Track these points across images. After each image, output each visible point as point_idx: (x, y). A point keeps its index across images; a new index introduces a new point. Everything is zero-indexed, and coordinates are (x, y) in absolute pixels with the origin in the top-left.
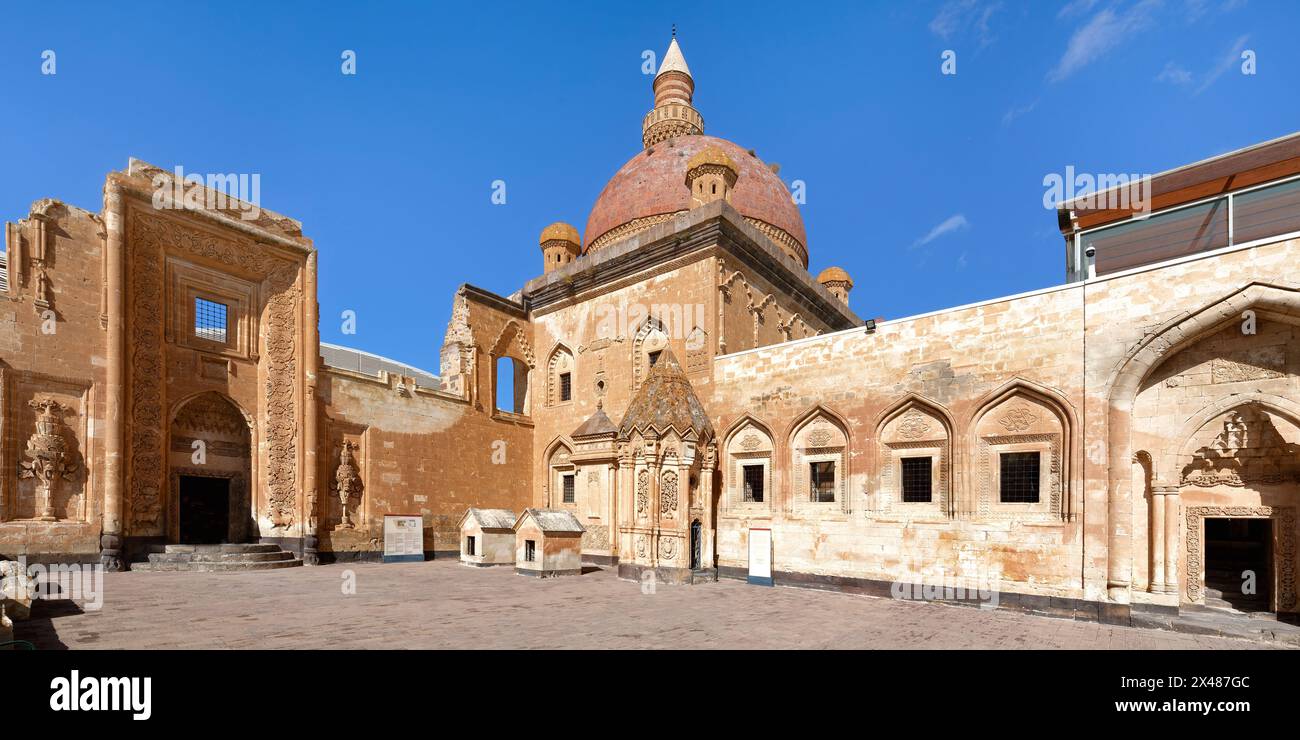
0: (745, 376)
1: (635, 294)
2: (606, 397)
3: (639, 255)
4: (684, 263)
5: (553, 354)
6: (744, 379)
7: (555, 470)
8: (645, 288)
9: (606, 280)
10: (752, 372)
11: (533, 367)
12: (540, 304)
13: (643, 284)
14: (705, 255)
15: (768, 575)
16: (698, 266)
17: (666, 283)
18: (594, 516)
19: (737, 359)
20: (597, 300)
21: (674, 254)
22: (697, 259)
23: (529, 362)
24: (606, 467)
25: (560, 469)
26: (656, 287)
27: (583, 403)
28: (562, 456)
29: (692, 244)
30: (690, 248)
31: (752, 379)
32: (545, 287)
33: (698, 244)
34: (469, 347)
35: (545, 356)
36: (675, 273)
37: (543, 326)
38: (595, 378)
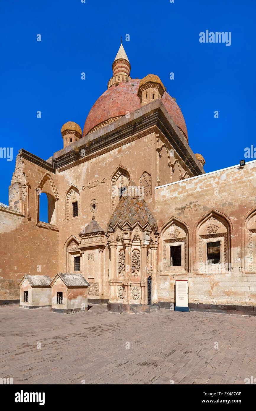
0: (172, 196)
1: (111, 157)
2: (97, 213)
3: (114, 134)
4: (139, 137)
5: (69, 191)
6: (171, 198)
7: (70, 254)
8: (117, 152)
9: (96, 149)
10: (176, 194)
11: (58, 199)
12: (62, 165)
13: (116, 150)
14: (150, 132)
15: (187, 306)
16: (146, 138)
17: (128, 149)
18: (91, 277)
19: (167, 187)
20: (91, 161)
21: (133, 132)
22: (145, 134)
23: (56, 196)
24: (97, 250)
25: (72, 253)
26: (123, 151)
27: (85, 217)
28: (74, 246)
29: (143, 125)
30: (142, 128)
31: (176, 198)
32: (64, 155)
33: (146, 125)
34: (24, 185)
35: (64, 193)
36: (133, 143)
37: (63, 177)
38: (91, 203)
